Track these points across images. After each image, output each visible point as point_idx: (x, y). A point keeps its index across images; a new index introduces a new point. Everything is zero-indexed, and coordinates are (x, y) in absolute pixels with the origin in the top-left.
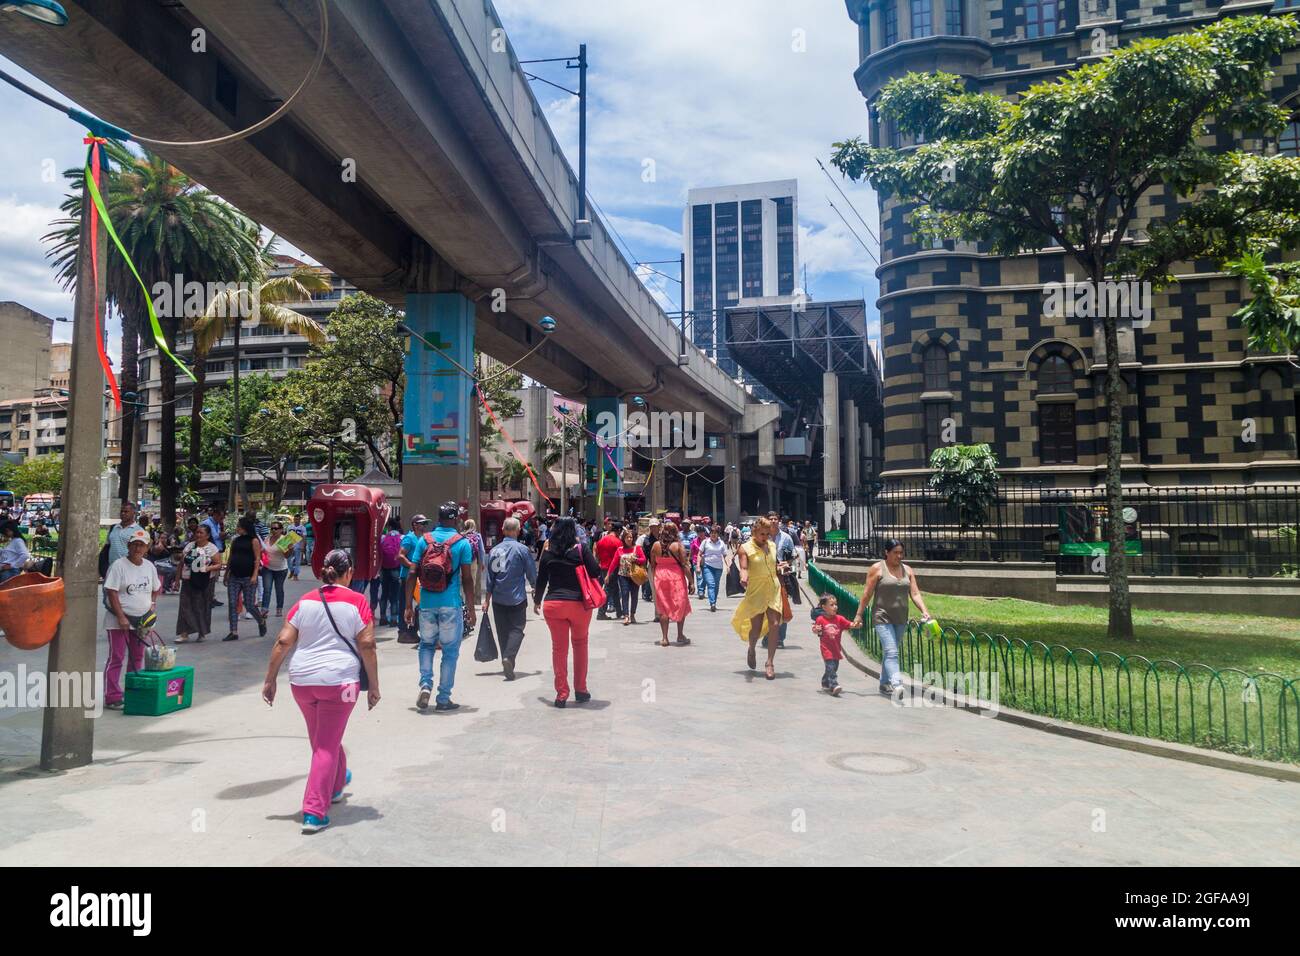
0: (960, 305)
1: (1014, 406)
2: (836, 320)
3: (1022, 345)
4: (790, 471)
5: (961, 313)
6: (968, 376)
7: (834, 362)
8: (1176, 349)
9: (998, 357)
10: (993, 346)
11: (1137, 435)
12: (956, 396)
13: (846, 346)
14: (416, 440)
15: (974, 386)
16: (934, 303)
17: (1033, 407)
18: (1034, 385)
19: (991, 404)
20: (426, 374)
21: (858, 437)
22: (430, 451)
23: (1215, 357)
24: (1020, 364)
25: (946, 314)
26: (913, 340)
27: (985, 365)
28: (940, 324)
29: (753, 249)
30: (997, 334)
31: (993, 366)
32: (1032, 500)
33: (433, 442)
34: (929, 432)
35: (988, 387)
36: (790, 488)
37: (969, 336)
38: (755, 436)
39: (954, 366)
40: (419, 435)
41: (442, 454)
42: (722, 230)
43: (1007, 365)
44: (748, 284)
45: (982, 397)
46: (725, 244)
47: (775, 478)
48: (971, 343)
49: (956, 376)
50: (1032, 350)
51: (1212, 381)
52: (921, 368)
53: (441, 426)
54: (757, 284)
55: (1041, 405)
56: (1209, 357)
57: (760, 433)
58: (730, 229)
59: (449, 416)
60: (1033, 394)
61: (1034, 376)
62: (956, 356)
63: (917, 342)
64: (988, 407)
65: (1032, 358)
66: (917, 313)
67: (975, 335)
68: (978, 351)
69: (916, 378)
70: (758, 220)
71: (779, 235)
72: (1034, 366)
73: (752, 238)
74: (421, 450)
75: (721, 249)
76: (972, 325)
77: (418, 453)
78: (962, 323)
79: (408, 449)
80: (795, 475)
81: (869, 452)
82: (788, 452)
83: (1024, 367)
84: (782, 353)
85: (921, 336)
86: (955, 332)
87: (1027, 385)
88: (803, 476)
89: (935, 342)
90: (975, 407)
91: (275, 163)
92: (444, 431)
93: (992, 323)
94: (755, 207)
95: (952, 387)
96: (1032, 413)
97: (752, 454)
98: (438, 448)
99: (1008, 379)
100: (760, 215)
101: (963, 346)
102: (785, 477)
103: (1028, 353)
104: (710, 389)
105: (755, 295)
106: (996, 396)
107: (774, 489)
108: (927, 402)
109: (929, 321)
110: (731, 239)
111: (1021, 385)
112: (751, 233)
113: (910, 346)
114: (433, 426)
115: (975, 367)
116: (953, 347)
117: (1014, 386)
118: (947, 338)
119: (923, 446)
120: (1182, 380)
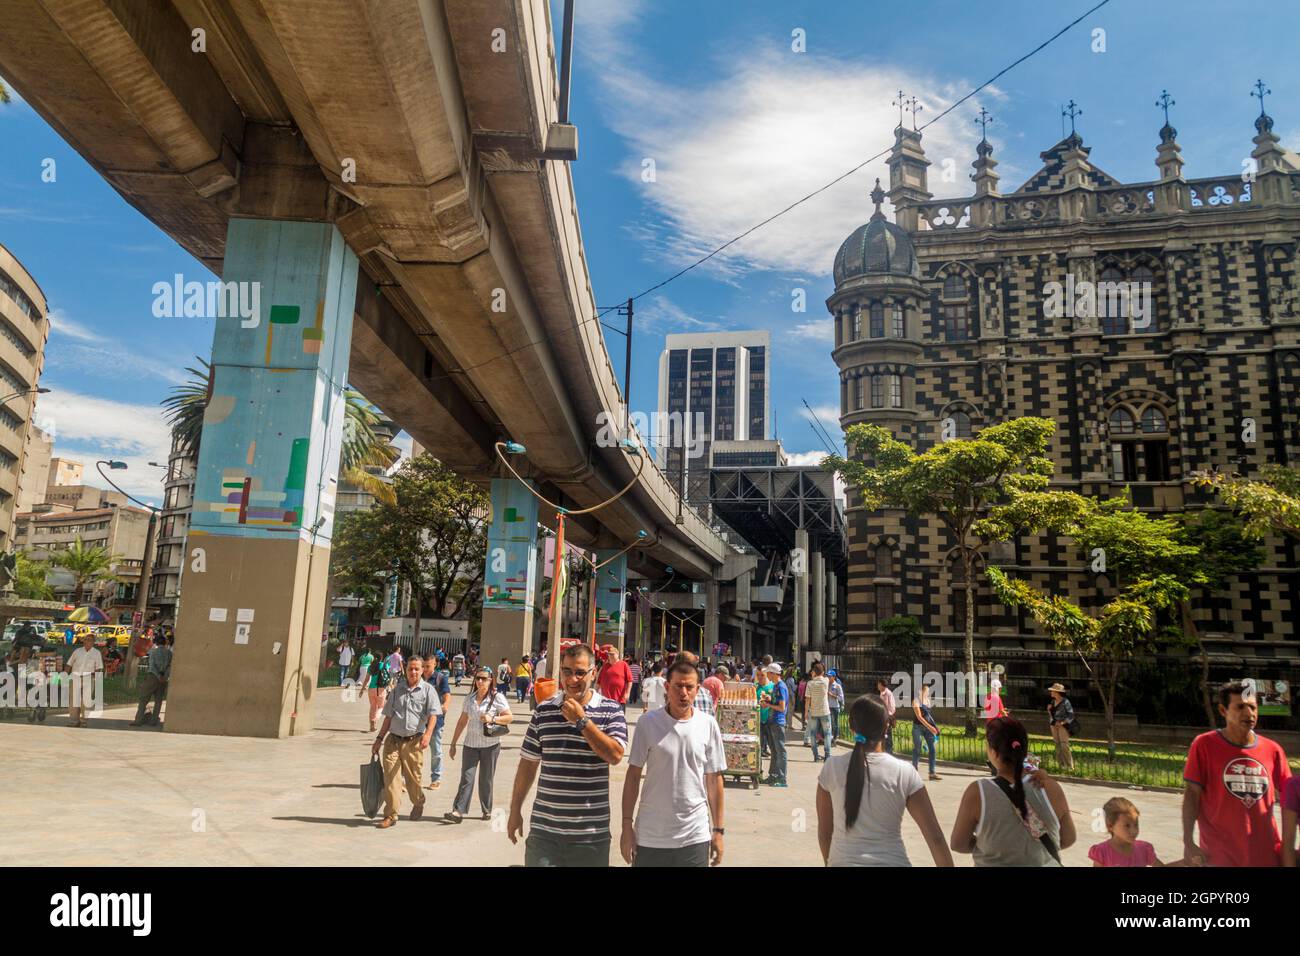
0: (901, 519)
1: (936, 590)
2: (808, 484)
3: (942, 548)
4: (761, 615)
5: (901, 524)
6: (906, 568)
7: (806, 520)
8: (1043, 557)
9: (926, 555)
10: (923, 548)
11: (1017, 614)
12: (898, 582)
13: (816, 507)
14: (494, 590)
15: (910, 575)
16: (883, 516)
17: (949, 591)
18: (950, 576)
19: (921, 588)
20: (504, 540)
21: (825, 584)
22: (505, 599)
23: (1069, 564)
24: (940, 561)
25: (891, 524)
26: (869, 541)
27: (917, 561)
28: (887, 531)
29: (727, 393)
30: (925, 540)
31: (923, 562)
32: (947, 657)
33: (507, 592)
34: (879, 605)
35: (919, 576)
36: (760, 631)
37: (907, 540)
38: (733, 583)
39: (896, 561)
40: (497, 586)
41: (514, 602)
42: (697, 374)
43: (932, 561)
44: (721, 427)
45: (915, 582)
46: (699, 388)
47: (748, 621)
48: (908, 545)
49: (898, 568)
50: (949, 551)
51: (1066, 579)
52: (873, 561)
53: (514, 580)
54: (729, 427)
55: (954, 590)
56: (1064, 563)
57: (738, 580)
58: (704, 373)
59: (521, 572)
60: (950, 582)
61: (950, 570)
62: (897, 554)
63: (871, 544)
64: (919, 590)
65: (949, 557)
66: (871, 522)
67: (911, 540)
68: (912, 551)
69: (871, 567)
70: (732, 366)
71: (751, 382)
72: (950, 563)
73: (726, 383)
74: (497, 598)
75: (695, 392)
76: (909, 532)
77: (494, 600)
78: (902, 531)
79: (488, 598)
80: (765, 619)
81: (833, 601)
82: (762, 599)
83: (944, 564)
84: (759, 510)
85: (874, 539)
86: (897, 537)
87: (945, 576)
88: (773, 620)
89: (883, 543)
90: (910, 589)
91: (443, 405)
92: (515, 585)
93: (922, 532)
94: (729, 354)
95: (895, 575)
96: (949, 595)
97: (730, 599)
98: (511, 597)
99: (932, 571)
100: (734, 362)
101: (903, 547)
102: (757, 621)
103: (946, 554)
104: (697, 542)
105: (726, 438)
106: (924, 582)
107: (747, 631)
108: (877, 585)
109: (879, 529)
110: (705, 384)
111: (941, 576)
112: (724, 378)
113: (866, 545)
114: (508, 580)
115: (910, 562)
116: (895, 547)
117: (936, 576)
118: (891, 541)
119: (874, 616)
120: (1047, 577)
